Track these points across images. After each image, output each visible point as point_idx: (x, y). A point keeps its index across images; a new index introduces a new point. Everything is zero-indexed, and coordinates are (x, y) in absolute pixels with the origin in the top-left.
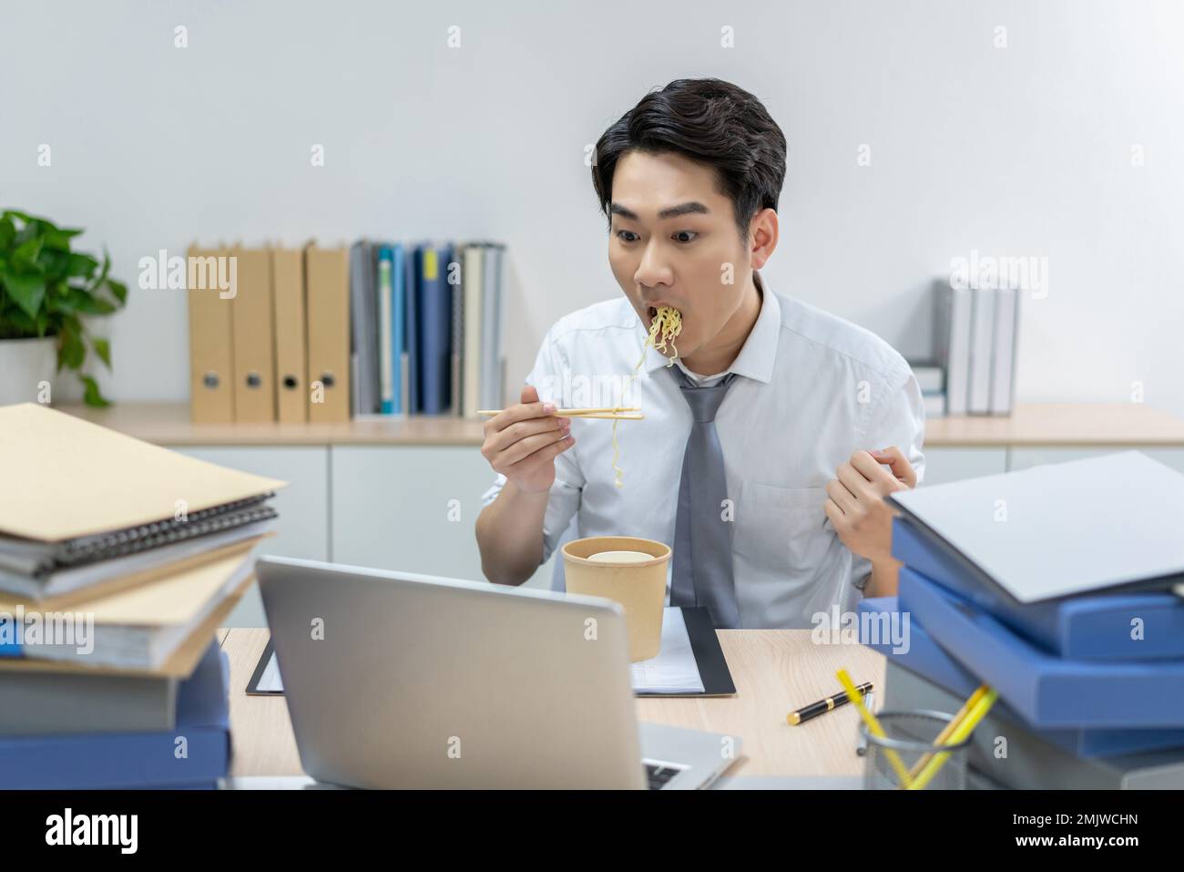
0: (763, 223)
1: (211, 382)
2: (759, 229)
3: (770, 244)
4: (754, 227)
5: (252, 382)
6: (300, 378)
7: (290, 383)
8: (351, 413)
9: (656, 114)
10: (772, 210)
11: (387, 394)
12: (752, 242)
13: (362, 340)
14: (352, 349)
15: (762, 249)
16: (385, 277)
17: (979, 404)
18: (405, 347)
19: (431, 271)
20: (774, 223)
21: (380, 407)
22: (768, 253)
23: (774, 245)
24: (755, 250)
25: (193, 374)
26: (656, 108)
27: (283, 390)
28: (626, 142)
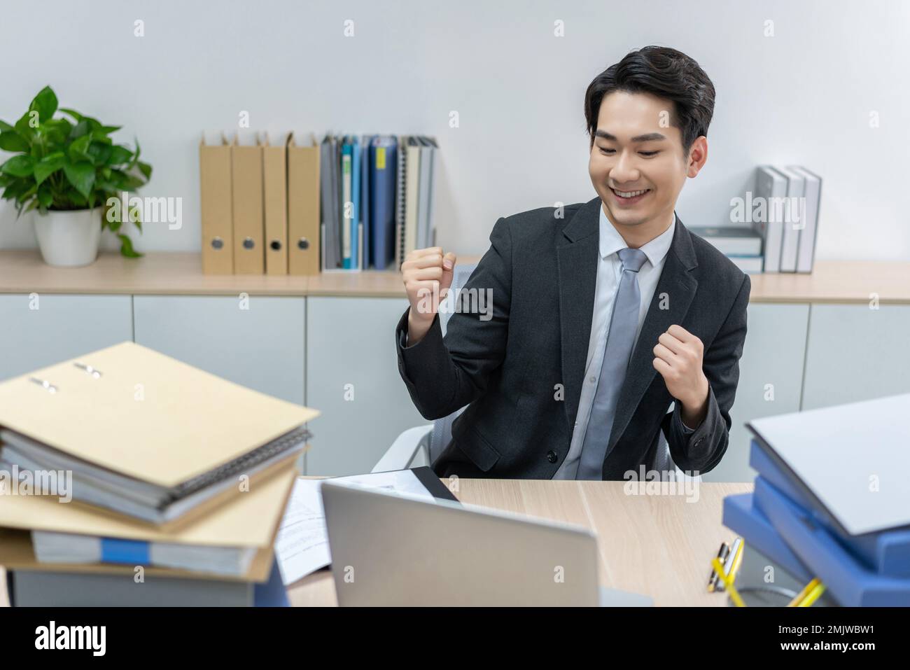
0: (698, 146)
1: (217, 244)
2: (695, 150)
3: (701, 161)
4: (693, 148)
5: (248, 244)
6: (283, 242)
7: (275, 246)
8: (320, 269)
9: (637, 65)
10: (704, 137)
11: (347, 254)
12: (690, 159)
13: (329, 214)
14: (322, 220)
15: (696, 163)
16: (346, 167)
17: (788, 265)
18: (361, 219)
19: (381, 163)
20: (705, 146)
21: (342, 263)
22: (699, 167)
23: (704, 162)
24: (692, 164)
25: (203, 238)
26: (636, 61)
27: (270, 251)
28: (611, 85)
